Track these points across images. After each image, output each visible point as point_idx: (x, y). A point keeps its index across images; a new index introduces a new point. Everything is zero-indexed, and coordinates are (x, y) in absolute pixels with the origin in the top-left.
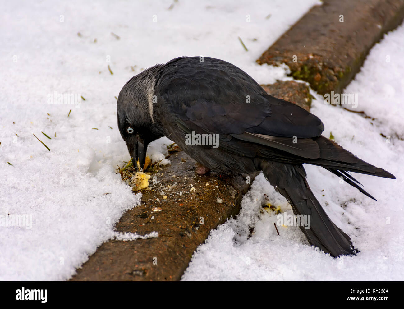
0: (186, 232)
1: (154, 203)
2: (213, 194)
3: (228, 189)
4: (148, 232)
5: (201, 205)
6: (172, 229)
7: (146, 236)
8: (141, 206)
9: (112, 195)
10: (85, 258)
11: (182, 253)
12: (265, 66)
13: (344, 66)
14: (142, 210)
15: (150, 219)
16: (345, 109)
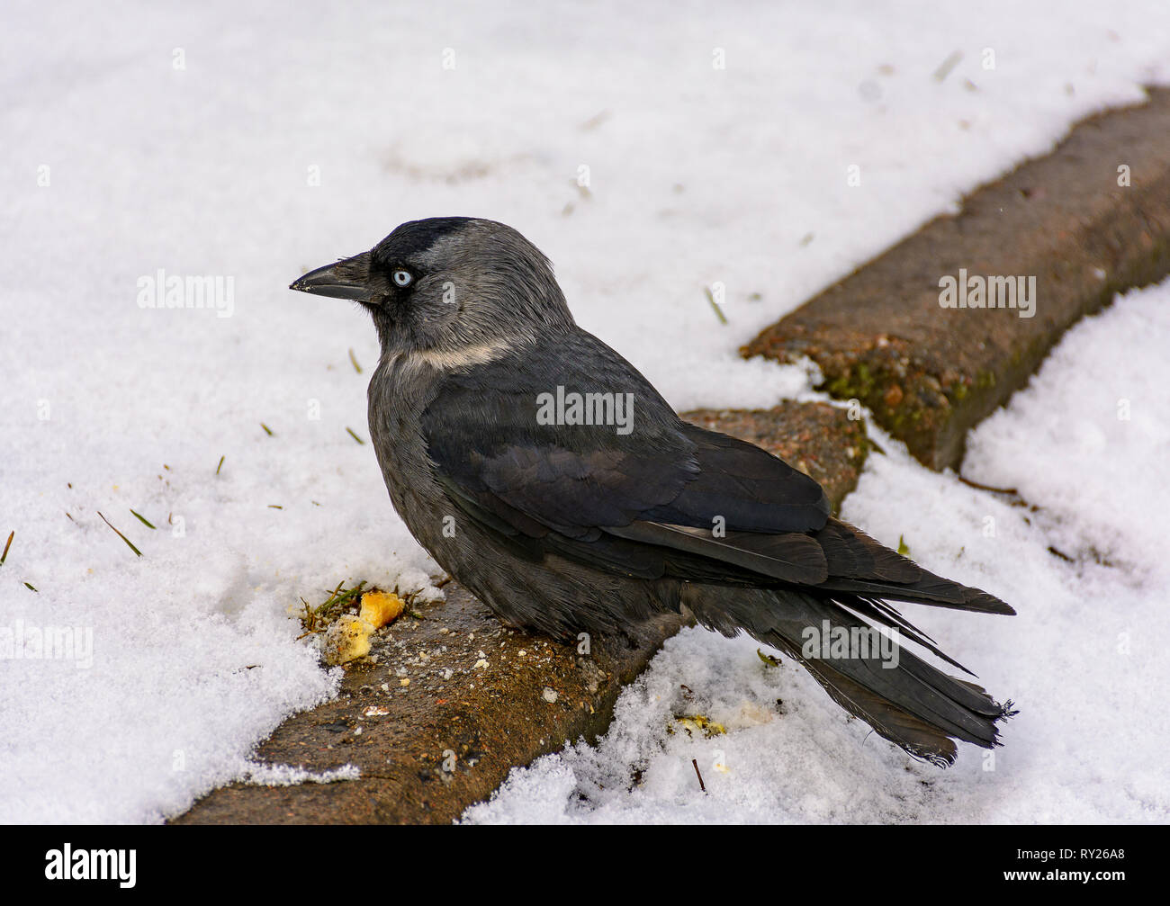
0: (437, 772)
1: (375, 696)
2: (534, 678)
3: (582, 668)
4: (334, 766)
5: (493, 703)
6: (400, 760)
7: (328, 776)
8: (337, 702)
12: (758, 361)
13: (971, 369)
14: (339, 711)
15: (351, 735)
16: (964, 480)
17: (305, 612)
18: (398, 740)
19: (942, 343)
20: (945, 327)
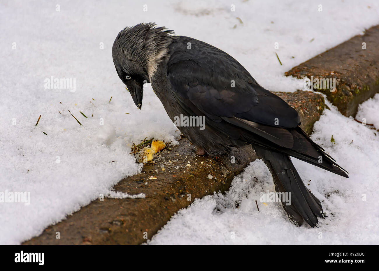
0: (171, 197)
1: (153, 173)
2: (206, 171)
3: (221, 169)
4: (137, 194)
5: (191, 178)
6: (159, 193)
7: (135, 196)
8: (140, 174)
9: (118, 162)
10: (77, 208)
11: (163, 213)
12: (290, 77)
13: (361, 84)
14: (141, 177)
15: (144, 184)
16: (355, 120)
17: (133, 146)
18: (159, 187)
19: (352, 75)
20: (353, 70)
